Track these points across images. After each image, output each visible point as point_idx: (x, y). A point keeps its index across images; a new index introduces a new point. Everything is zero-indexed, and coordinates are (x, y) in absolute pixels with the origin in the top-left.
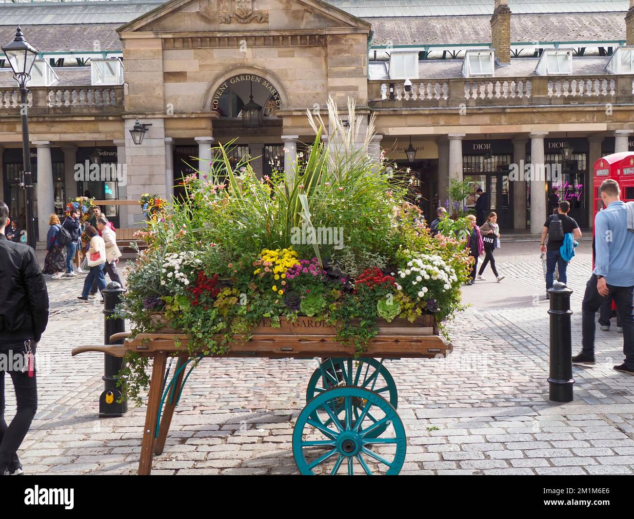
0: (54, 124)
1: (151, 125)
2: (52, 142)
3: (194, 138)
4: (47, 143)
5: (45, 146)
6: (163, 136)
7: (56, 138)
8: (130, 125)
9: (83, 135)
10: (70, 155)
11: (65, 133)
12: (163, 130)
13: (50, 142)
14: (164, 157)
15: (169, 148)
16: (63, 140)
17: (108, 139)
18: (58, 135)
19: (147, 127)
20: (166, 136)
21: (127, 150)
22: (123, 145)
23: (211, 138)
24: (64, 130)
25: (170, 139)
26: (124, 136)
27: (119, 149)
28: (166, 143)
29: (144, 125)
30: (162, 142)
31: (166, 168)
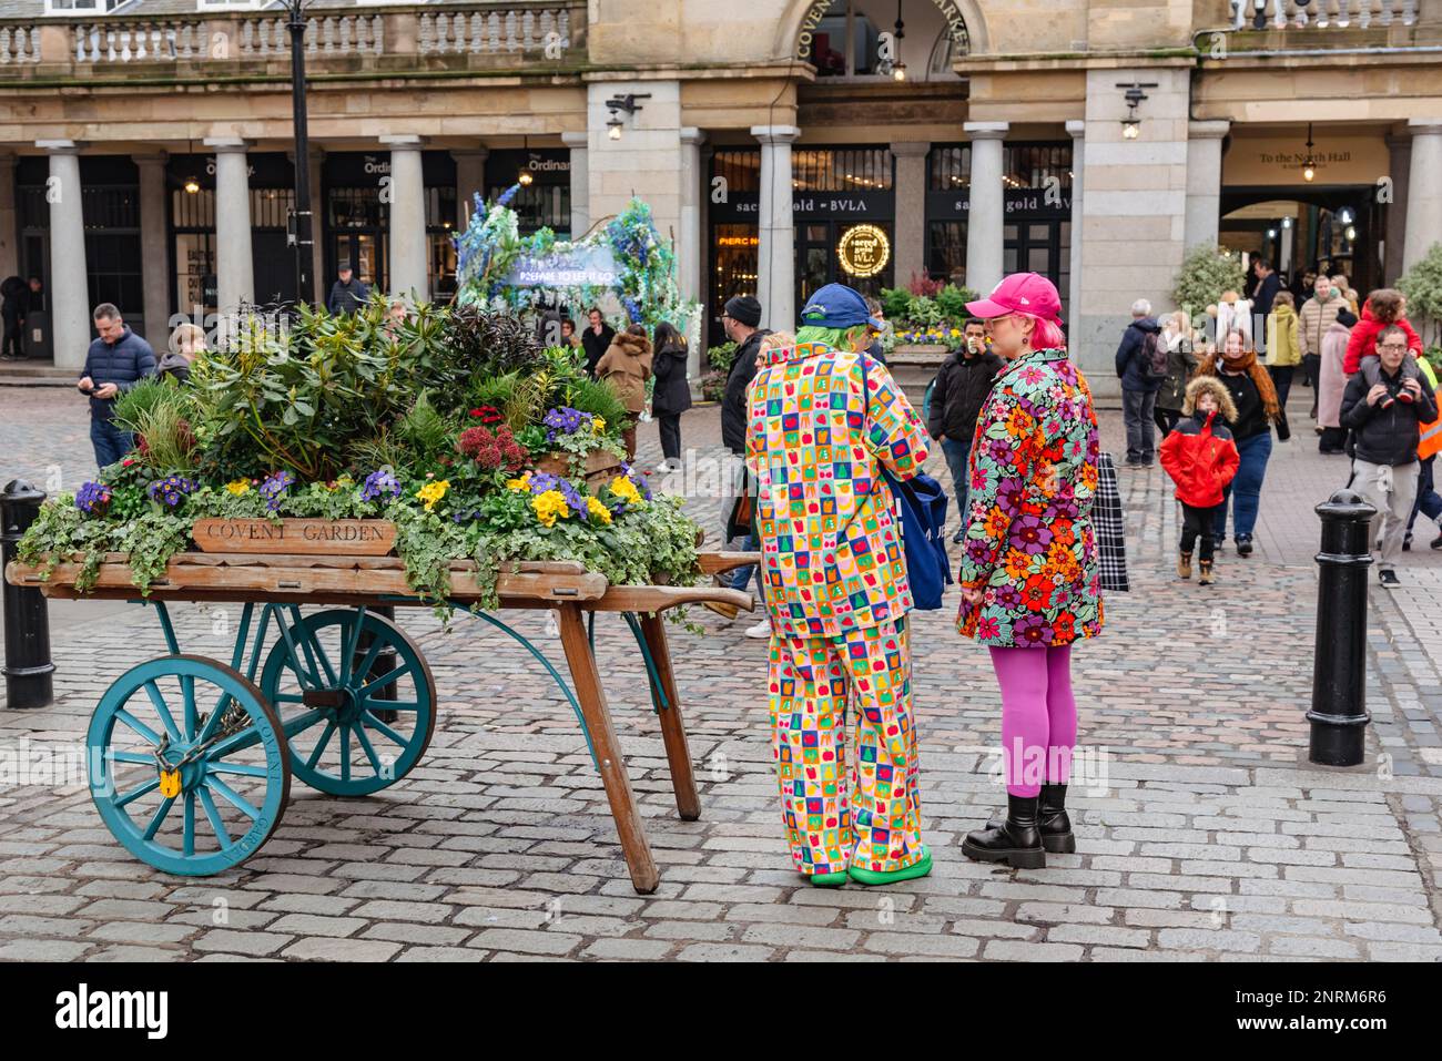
0: (429, 95)
1: (648, 96)
2: (425, 139)
3: (748, 130)
4: (415, 139)
5: (411, 146)
6: (676, 123)
7: (432, 128)
8: (600, 96)
9: (495, 121)
10: (470, 170)
11: (454, 116)
12: (676, 110)
13: (421, 137)
14: (676, 175)
15: (690, 154)
16: (447, 132)
17: (551, 130)
18: (438, 121)
19: (637, 102)
20: (684, 124)
21: (591, 157)
22: (584, 145)
23: (791, 129)
24: (451, 109)
25: (693, 132)
26: (586, 125)
27: (574, 155)
28: (683, 141)
29: (632, 97)
30: (674, 139)
31: (682, 201)
